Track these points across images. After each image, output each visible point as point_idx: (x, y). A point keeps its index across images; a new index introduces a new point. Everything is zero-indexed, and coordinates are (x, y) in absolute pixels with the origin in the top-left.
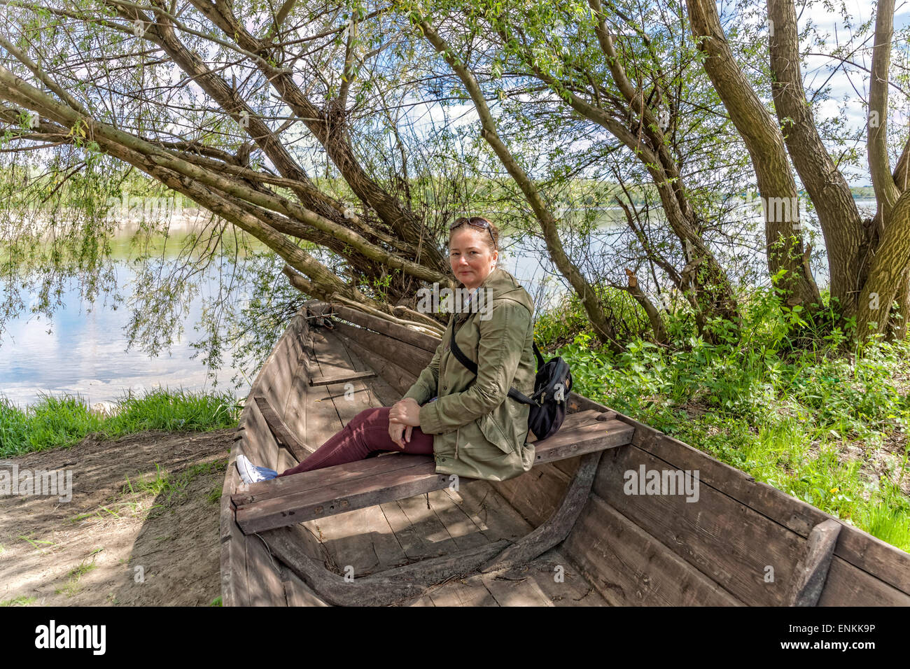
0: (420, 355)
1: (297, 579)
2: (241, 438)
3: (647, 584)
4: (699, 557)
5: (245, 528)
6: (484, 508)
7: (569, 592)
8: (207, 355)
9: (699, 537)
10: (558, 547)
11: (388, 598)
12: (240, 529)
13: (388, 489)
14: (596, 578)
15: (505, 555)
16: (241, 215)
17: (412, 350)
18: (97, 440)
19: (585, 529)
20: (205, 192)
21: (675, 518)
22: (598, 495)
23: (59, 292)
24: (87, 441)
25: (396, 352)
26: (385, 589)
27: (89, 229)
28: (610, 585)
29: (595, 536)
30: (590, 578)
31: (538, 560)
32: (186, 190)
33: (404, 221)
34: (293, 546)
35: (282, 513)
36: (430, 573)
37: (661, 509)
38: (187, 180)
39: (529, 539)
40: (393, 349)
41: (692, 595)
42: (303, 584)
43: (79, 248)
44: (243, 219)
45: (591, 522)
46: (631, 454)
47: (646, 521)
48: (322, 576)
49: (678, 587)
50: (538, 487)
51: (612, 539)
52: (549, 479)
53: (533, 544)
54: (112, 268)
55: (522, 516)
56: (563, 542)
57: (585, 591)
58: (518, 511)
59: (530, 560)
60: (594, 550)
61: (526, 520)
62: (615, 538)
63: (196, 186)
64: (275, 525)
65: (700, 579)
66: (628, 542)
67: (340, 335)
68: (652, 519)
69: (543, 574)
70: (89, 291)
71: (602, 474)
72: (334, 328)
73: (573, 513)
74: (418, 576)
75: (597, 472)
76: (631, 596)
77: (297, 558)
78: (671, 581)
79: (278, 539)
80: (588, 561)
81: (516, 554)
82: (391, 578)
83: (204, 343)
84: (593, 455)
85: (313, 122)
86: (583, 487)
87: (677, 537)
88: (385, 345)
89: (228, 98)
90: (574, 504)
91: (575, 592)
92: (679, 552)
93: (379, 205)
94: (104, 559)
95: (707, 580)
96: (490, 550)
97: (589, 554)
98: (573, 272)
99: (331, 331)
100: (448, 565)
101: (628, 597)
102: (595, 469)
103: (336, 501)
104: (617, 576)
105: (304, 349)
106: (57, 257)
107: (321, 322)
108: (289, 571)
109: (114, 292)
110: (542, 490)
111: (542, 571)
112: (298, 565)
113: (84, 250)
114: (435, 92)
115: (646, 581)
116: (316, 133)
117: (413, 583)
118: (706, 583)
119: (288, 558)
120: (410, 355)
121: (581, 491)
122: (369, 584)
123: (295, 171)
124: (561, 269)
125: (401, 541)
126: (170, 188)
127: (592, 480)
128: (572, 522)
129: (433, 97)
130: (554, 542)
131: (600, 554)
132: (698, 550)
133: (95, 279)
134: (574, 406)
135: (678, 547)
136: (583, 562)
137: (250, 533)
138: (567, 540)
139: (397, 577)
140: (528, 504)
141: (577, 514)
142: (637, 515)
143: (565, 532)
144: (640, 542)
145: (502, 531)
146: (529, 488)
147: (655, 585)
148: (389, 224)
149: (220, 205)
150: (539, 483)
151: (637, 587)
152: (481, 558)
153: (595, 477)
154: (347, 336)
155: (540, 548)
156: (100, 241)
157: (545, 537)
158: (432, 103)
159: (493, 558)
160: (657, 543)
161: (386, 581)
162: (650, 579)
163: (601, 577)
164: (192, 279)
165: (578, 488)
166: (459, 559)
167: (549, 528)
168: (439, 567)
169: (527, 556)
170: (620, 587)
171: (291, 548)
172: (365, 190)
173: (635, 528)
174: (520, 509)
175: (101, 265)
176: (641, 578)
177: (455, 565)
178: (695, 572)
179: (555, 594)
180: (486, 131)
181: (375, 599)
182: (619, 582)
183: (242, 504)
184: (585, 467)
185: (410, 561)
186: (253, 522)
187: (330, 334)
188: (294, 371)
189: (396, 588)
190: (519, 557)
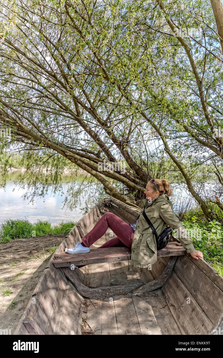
0: (134, 218)
1: (71, 285)
2: (67, 237)
3: (182, 307)
4: (199, 300)
5: (55, 265)
6: (141, 271)
7: (159, 305)
8: (84, 212)
9: (200, 292)
10: (160, 288)
11: (100, 297)
12: (54, 266)
13: (100, 259)
14: (169, 302)
15: (141, 288)
16: (91, 171)
17: (131, 216)
18: (49, 235)
19: (169, 284)
20: (81, 164)
21: (194, 284)
22: (175, 272)
23: (47, 191)
24: (47, 235)
25: (127, 216)
26: (100, 293)
27: (56, 173)
28: (172, 305)
29: (171, 287)
30: (167, 302)
31: (153, 292)
32: (76, 162)
33: (143, 175)
34: (72, 274)
35: (67, 262)
36: (115, 290)
37: (191, 280)
38: (76, 160)
39: (150, 284)
40: (126, 215)
41: (194, 313)
42: (73, 287)
43: (53, 178)
44: (92, 172)
45: (171, 281)
46: (185, 259)
47: (187, 284)
48: (80, 285)
49: (191, 310)
50: (159, 266)
51: (175, 288)
52: (162, 264)
53: (151, 286)
54: (61, 184)
55: (153, 276)
56: (162, 287)
57: (164, 306)
58: (152, 274)
59: (150, 292)
60: (170, 291)
61: (154, 277)
62: (176, 288)
63: (79, 162)
64: (64, 266)
65: (198, 308)
66: (180, 290)
67: (113, 209)
68: (188, 283)
69: (152, 297)
70: (55, 191)
71: (177, 265)
72: (111, 207)
73: (166, 277)
74: (111, 291)
75: (175, 264)
76: (177, 310)
77: (72, 278)
78: (189, 307)
79: (67, 271)
80: (168, 295)
81: (145, 288)
82: (102, 290)
83: (84, 209)
84: (174, 257)
85: (118, 144)
86: (170, 268)
87: (194, 291)
88: (124, 213)
89: (95, 137)
90: (166, 274)
91: (161, 305)
92: (194, 297)
93: (136, 170)
94: (28, 271)
95: (200, 309)
96: (136, 286)
97: (168, 293)
98: (196, 196)
99: (110, 208)
100: (122, 288)
101: (176, 311)
102: (174, 262)
103: (84, 260)
104: (175, 302)
105: (101, 212)
106: (47, 180)
107: (108, 204)
108: (70, 282)
109: (62, 191)
110: (159, 268)
111: (152, 296)
112: (72, 280)
113: (54, 179)
114: (156, 136)
115: (182, 305)
116: (118, 147)
117: (109, 293)
118: (199, 310)
119: (70, 277)
120: (130, 217)
121: (169, 270)
122: (94, 290)
123: (113, 159)
124: (192, 194)
125: (111, 278)
126: (71, 162)
127: (173, 266)
128: (165, 280)
129: (156, 138)
130: (158, 286)
131: (171, 293)
132: (200, 297)
133: (57, 187)
134: (172, 240)
135: (194, 295)
136: (166, 295)
137: (57, 267)
138: (163, 287)
139: (104, 289)
140: (155, 272)
141: (167, 278)
142: (184, 281)
143: (162, 284)
144: (183, 291)
145: (144, 280)
146: (156, 266)
147: (185, 307)
148: (139, 176)
149: (85, 167)
150: (159, 265)
151: (180, 308)
152: (133, 288)
153: (175, 265)
154: (115, 209)
155: (153, 288)
156: (59, 176)
157: (155, 284)
158: (155, 140)
159: (137, 288)
160: (188, 292)
161: (100, 291)
162: (184, 305)
163: (170, 302)
164: (86, 189)
165: (168, 268)
166: (126, 287)
167: (157, 281)
168: (119, 288)
169: (149, 290)
170: (174, 306)
171: (71, 274)
172: (132, 165)
173: (182, 286)
174: (153, 274)
175: (59, 183)
176: (181, 304)
177: (124, 289)
178: (197, 305)
179: (154, 305)
180: (166, 149)
181: (96, 296)
182: (175, 305)
183: (57, 258)
184: (171, 261)
185: (112, 285)
186: (58, 264)
187: (110, 209)
188: (95, 219)
189: (103, 293)
190: (145, 290)
